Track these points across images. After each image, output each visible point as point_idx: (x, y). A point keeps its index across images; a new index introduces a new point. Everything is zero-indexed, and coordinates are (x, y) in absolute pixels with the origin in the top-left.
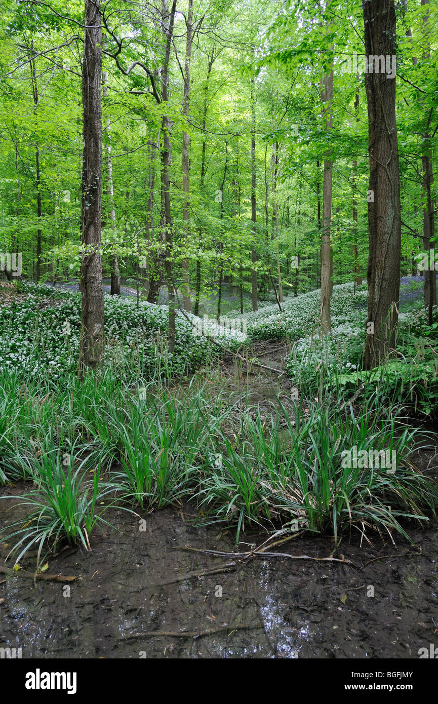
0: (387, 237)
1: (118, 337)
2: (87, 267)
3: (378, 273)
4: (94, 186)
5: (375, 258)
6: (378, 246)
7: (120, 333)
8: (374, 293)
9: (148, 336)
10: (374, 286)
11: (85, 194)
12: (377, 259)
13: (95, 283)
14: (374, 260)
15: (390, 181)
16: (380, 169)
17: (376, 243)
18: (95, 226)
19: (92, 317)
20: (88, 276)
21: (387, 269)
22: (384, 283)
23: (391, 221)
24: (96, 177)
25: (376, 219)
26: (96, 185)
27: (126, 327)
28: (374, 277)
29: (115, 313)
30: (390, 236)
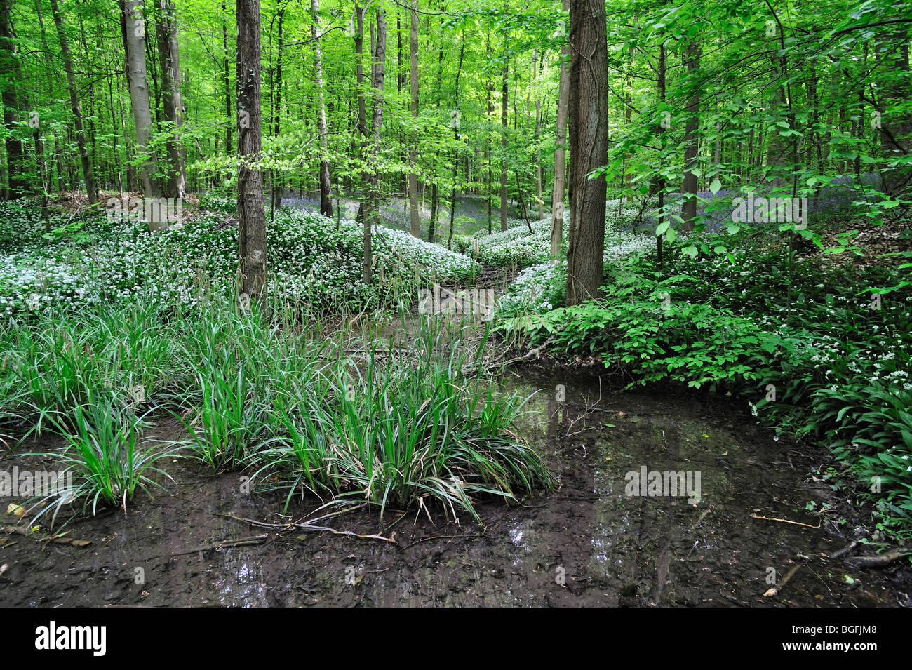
0: (589, 148)
1: (302, 263)
2: (244, 182)
3: (579, 193)
4: (250, 83)
5: (576, 175)
6: (580, 160)
7: (307, 259)
8: (575, 218)
9: (339, 263)
10: (575, 210)
11: (239, 93)
12: (579, 177)
13: (254, 202)
14: (575, 177)
15: (594, 78)
16: (583, 62)
17: (577, 156)
18: (252, 133)
19: (250, 243)
20: (245, 193)
21: (589, 189)
22: (586, 206)
23: (595, 128)
24: (252, 73)
25: (577, 126)
26: (253, 82)
27: (315, 252)
28: (576, 199)
29: (304, 236)
30: (593, 149)
